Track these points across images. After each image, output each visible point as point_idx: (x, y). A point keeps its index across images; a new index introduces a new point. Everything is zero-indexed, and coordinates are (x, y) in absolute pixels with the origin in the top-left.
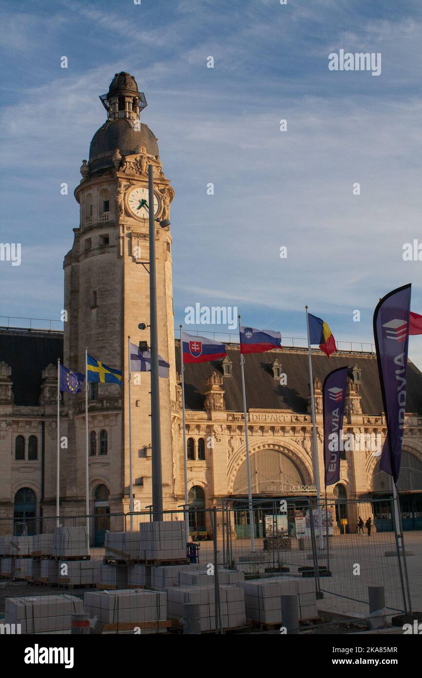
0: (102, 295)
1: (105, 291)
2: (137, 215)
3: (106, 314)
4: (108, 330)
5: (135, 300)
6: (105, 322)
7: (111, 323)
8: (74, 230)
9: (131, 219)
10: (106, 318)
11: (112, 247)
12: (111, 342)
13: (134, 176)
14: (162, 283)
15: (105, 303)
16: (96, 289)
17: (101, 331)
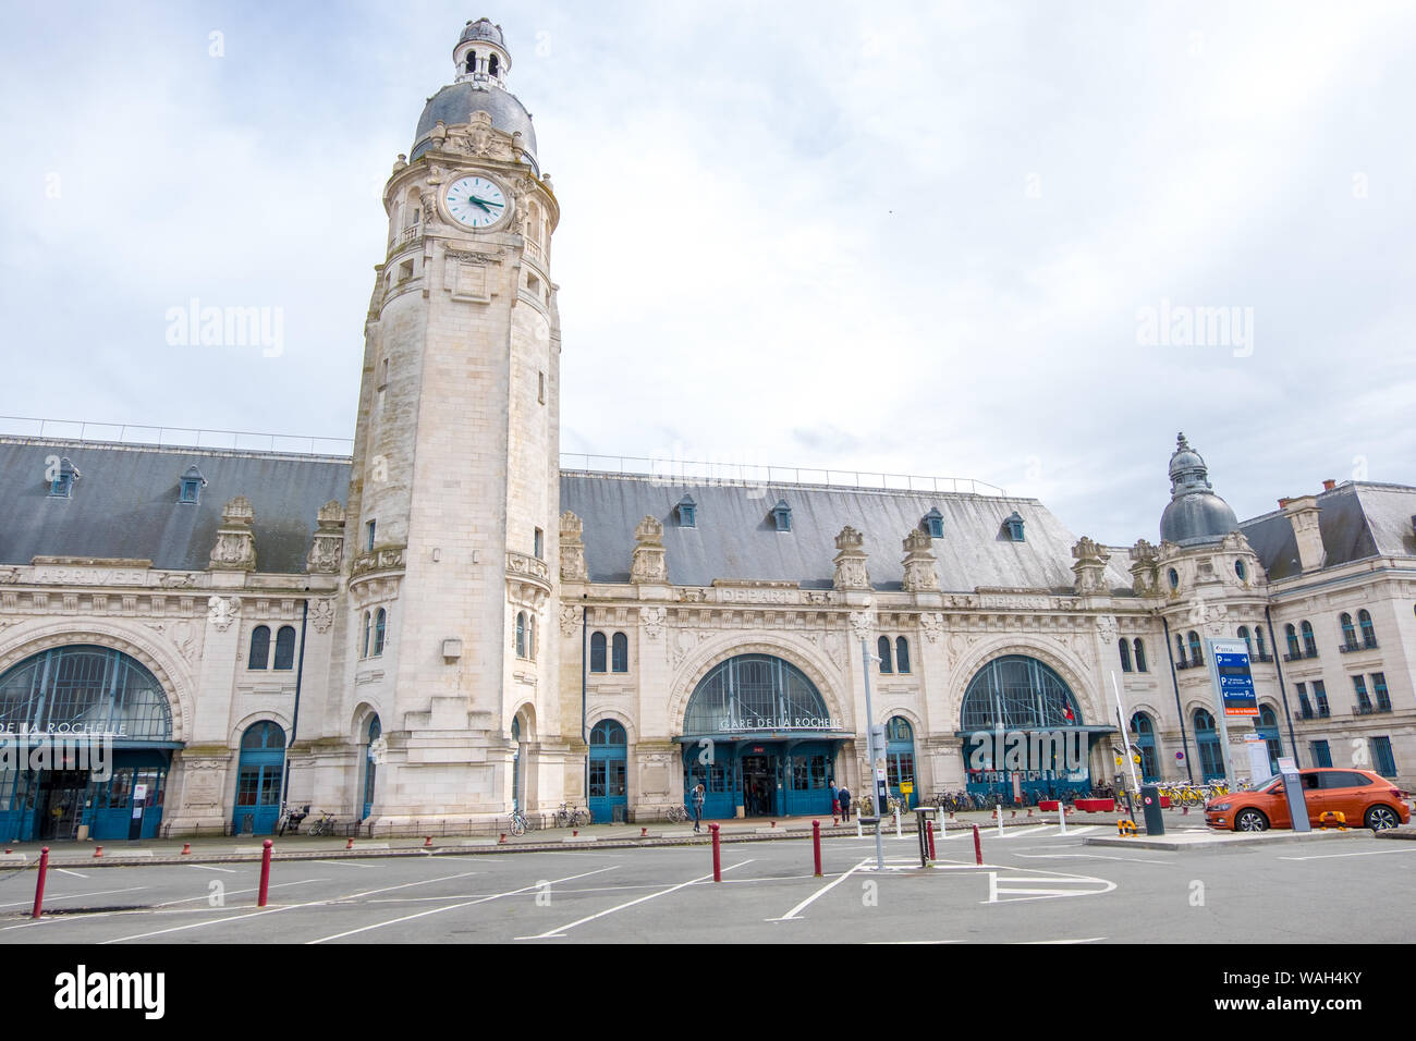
0: (395, 364)
1: (400, 357)
2: (462, 222)
3: (397, 396)
4: (399, 423)
5: (445, 367)
6: (395, 410)
7: (403, 412)
8: (378, 268)
9: (448, 227)
10: (397, 404)
11: (416, 280)
12: (399, 444)
13: (459, 156)
14: (504, 338)
15: (398, 378)
16: (388, 356)
17: (388, 427)
